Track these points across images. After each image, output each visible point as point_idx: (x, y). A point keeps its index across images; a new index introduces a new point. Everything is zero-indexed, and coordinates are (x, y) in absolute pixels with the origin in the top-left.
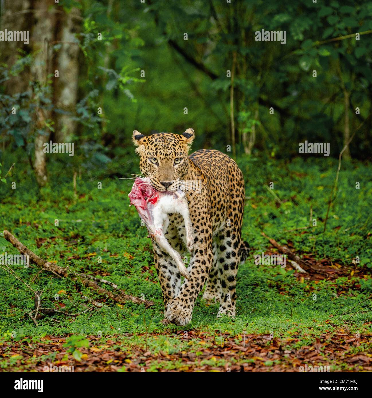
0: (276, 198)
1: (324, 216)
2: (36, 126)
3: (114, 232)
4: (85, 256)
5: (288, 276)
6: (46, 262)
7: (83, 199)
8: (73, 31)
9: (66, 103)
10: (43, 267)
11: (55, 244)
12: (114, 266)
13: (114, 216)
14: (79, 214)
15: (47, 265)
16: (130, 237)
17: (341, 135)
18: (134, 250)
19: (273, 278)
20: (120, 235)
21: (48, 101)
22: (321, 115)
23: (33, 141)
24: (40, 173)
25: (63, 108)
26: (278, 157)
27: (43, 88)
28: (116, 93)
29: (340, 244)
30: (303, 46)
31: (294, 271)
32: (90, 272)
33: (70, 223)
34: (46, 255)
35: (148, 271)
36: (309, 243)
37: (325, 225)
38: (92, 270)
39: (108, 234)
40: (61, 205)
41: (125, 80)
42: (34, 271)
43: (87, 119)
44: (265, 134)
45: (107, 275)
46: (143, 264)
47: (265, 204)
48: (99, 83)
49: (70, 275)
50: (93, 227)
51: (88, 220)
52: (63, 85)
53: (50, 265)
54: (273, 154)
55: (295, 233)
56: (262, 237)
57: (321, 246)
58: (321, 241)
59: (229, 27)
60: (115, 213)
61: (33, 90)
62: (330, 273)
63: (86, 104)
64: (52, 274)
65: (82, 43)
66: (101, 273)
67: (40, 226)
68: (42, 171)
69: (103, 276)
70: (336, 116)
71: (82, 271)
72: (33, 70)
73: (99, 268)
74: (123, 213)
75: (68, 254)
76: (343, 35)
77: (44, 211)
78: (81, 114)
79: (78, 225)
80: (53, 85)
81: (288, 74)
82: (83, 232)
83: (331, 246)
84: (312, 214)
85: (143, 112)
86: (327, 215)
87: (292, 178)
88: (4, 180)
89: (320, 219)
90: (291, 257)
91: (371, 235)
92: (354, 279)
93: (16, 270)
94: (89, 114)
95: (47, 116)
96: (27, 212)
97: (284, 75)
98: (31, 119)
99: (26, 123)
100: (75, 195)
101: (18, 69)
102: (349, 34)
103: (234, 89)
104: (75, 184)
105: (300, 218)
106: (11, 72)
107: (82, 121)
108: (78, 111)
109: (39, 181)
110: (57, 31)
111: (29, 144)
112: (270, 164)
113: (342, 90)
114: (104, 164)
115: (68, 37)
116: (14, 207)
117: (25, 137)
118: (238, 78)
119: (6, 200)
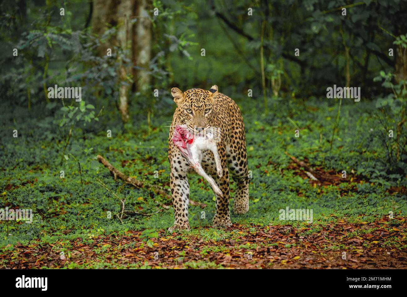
1: (330, 139)
2: (120, 79)
5: (304, 183)
6: (128, 177)
7: (155, 131)
8: (146, 8)
9: (143, 61)
10: (126, 181)
11: (135, 164)
14: (152, 142)
15: (129, 179)
21: (128, 60)
22: (330, 65)
23: (118, 90)
24: (124, 113)
25: (141, 65)
26: (297, 96)
27: (125, 51)
29: (343, 158)
31: (309, 179)
32: (160, 184)
33: (146, 149)
34: (128, 172)
35: (202, 182)
36: (320, 158)
37: (331, 145)
38: (162, 183)
40: (139, 136)
41: (183, 43)
42: (120, 184)
43: (157, 73)
44: (289, 81)
47: (288, 131)
49: (146, 186)
50: (162, 152)
51: (158, 146)
52: (140, 48)
53: (132, 180)
54: (293, 95)
55: (310, 151)
56: (285, 155)
57: (329, 160)
58: (329, 157)
59: (260, 2)
61: (117, 53)
62: (336, 180)
63: (156, 61)
64: (133, 186)
65: (152, 17)
67: (124, 152)
68: (125, 111)
70: (340, 66)
71: (155, 183)
72: (118, 38)
73: (167, 181)
75: (145, 171)
76: (343, 6)
77: (127, 141)
78: (153, 69)
79: (151, 150)
80: (132, 49)
81: (306, 35)
82: (155, 155)
83: (336, 161)
84: (322, 138)
86: (333, 138)
87: (308, 112)
88: (97, 119)
89: (328, 141)
90: (307, 169)
91: (365, 152)
92: (353, 184)
93: (107, 183)
94: (159, 69)
95: (127, 71)
96: (114, 141)
97: (301, 36)
98: (116, 74)
99: (113, 77)
100: (150, 128)
101: (106, 38)
102: (347, 5)
103: (264, 48)
104: (149, 120)
105: (314, 141)
106: (101, 40)
107: (154, 74)
108: (150, 67)
109: (123, 119)
110: (135, 9)
111: (115, 92)
112: (291, 102)
113: (344, 46)
114: (170, 105)
115: (143, 13)
116: (105, 138)
117: (112, 87)
118: (267, 40)
119: (100, 133)
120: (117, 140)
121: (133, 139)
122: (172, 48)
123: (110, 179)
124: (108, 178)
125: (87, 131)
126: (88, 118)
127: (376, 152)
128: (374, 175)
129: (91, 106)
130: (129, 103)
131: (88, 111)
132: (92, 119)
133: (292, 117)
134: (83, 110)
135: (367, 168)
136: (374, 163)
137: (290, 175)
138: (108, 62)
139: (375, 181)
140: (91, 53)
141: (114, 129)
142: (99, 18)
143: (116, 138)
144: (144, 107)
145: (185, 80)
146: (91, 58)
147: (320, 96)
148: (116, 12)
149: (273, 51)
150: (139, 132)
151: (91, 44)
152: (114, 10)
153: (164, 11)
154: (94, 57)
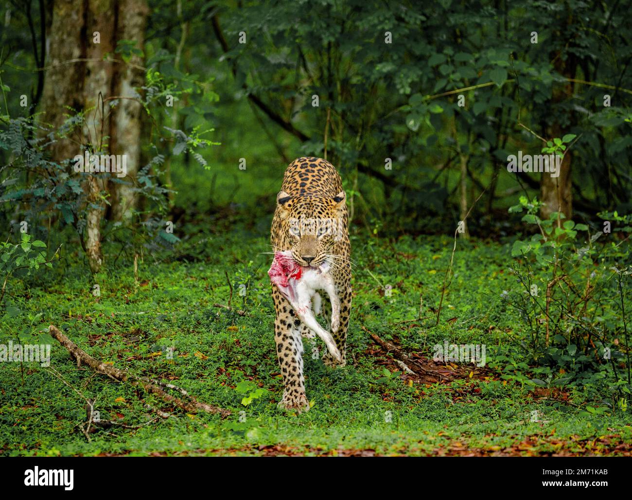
0: (380, 284)
1: (436, 305)
2: (89, 199)
3: (183, 326)
4: (149, 355)
5: (394, 379)
6: (101, 363)
7: (145, 287)
8: (133, 84)
10: (97, 370)
11: (111, 342)
12: (183, 368)
13: (183, 307)
14: (141, 305)
15: (102, 367)
16: (203, 333)
17: (457, 207)
18: (207, 348)
19: (375, 382)
20: (191, 330)
22: (433, 184)
23: (85, 217)
24: (94, 256)
26: (381, 235)
27: (97, 153)
28: (187, 159)
29: (457, 339)
30: (411, 101)
31: (401, 373)
32: (154, 376)
33: (130, 316)
34: (100, 355)
35: (224, 374)
36: (419, 338)
37: (438, 317)
38: (157, 373)
39: (176, 329)
40: (118, 295)
41: (196, 142)
42: (86, 374)
43: (150, 190)
44: (366, 208)
45: (174, 379)
46: (218, 365)
47: (366, 292)
48: (165, 147)
49: (129, 379)
50: (157, 321)
51: (151, 312)
53: (106, 367)
54: (375, 232)
55: (402, 326)
56: (362, 332)
57: (434, 341)
58: (433, 336)
59: (321, 78)
60: (184, 303)
62: (445, 375)
63: (149, 172)
64: (108, 377)
65: (144, 98)
66: (167, 376)
67: (94, 320)
68: (96, 253)
69: (169, 380)
70: (451, 185)
71: (144, 374)
72: (85, 131)
73: (165, 370)
74: (194, 303)
75: (128, 353)
76: (459, 88)
77: (99, 303)
78: (144, 184)
79: (139, 318)
80: (109, 148)
81: (393, 134)
82: (145, 326)
84: (422, 304)
85: (219, 182)
86: (440, 305)
87: (399, 261)
88: (50, 265)
89: (433, 309)
90: (397, 356)
91: (493, 328)
92: (472, 381)
93: (64, 373)
94: (153, 183)
95: (102, 187)
96: (77, 303)
97: (389, 136)
98: (82, 191)
99: (77, 195)
100: (136, 282)
101: (66, 130)
102: (465, 87)
103: (328, 153)
104: (136, 269)
105: (408, 309)
106: (58, 134)
107: (144, 193)
108: (139, 180)
109: (92, 265)
110: (114, 84)
111: (80, 220)
112: (372, 243)
113: (458, 154)
114: (172, 244)
115: (127, 91)
116: (62, 296)
117: (75, 212)
118: (333, 140)
119: (53, 288)
120: (81, 301)
121: (109, 299)
122: (178, 151)
123: (70, 366)
124: (66, 364)
125: (32, 284)
126: (34, 264)
127: (510, 329)
128: (508, 367)
129: (39, 244)
130: (102, 240)
131: (36, 251)
132: (42, 265)
133: (372, 268)
134: (27, 249)
135: (496, 356)
136: (508, 347)
137: (370, 364)
138: (68, 170)
139: (510, 377)
140: (40, 155)
141: (77, 282)
142: (53, 99)
143: (81, 298)
144: (127, 247)
145: (195, 204)
146: (41, 162)
147: (418, 235)
148: (82, 89)
149: (344, 158)
150: (119, 287)
151: (41, 140)
152: (80, 85)
153: (165, 89)
154: (45, 162)
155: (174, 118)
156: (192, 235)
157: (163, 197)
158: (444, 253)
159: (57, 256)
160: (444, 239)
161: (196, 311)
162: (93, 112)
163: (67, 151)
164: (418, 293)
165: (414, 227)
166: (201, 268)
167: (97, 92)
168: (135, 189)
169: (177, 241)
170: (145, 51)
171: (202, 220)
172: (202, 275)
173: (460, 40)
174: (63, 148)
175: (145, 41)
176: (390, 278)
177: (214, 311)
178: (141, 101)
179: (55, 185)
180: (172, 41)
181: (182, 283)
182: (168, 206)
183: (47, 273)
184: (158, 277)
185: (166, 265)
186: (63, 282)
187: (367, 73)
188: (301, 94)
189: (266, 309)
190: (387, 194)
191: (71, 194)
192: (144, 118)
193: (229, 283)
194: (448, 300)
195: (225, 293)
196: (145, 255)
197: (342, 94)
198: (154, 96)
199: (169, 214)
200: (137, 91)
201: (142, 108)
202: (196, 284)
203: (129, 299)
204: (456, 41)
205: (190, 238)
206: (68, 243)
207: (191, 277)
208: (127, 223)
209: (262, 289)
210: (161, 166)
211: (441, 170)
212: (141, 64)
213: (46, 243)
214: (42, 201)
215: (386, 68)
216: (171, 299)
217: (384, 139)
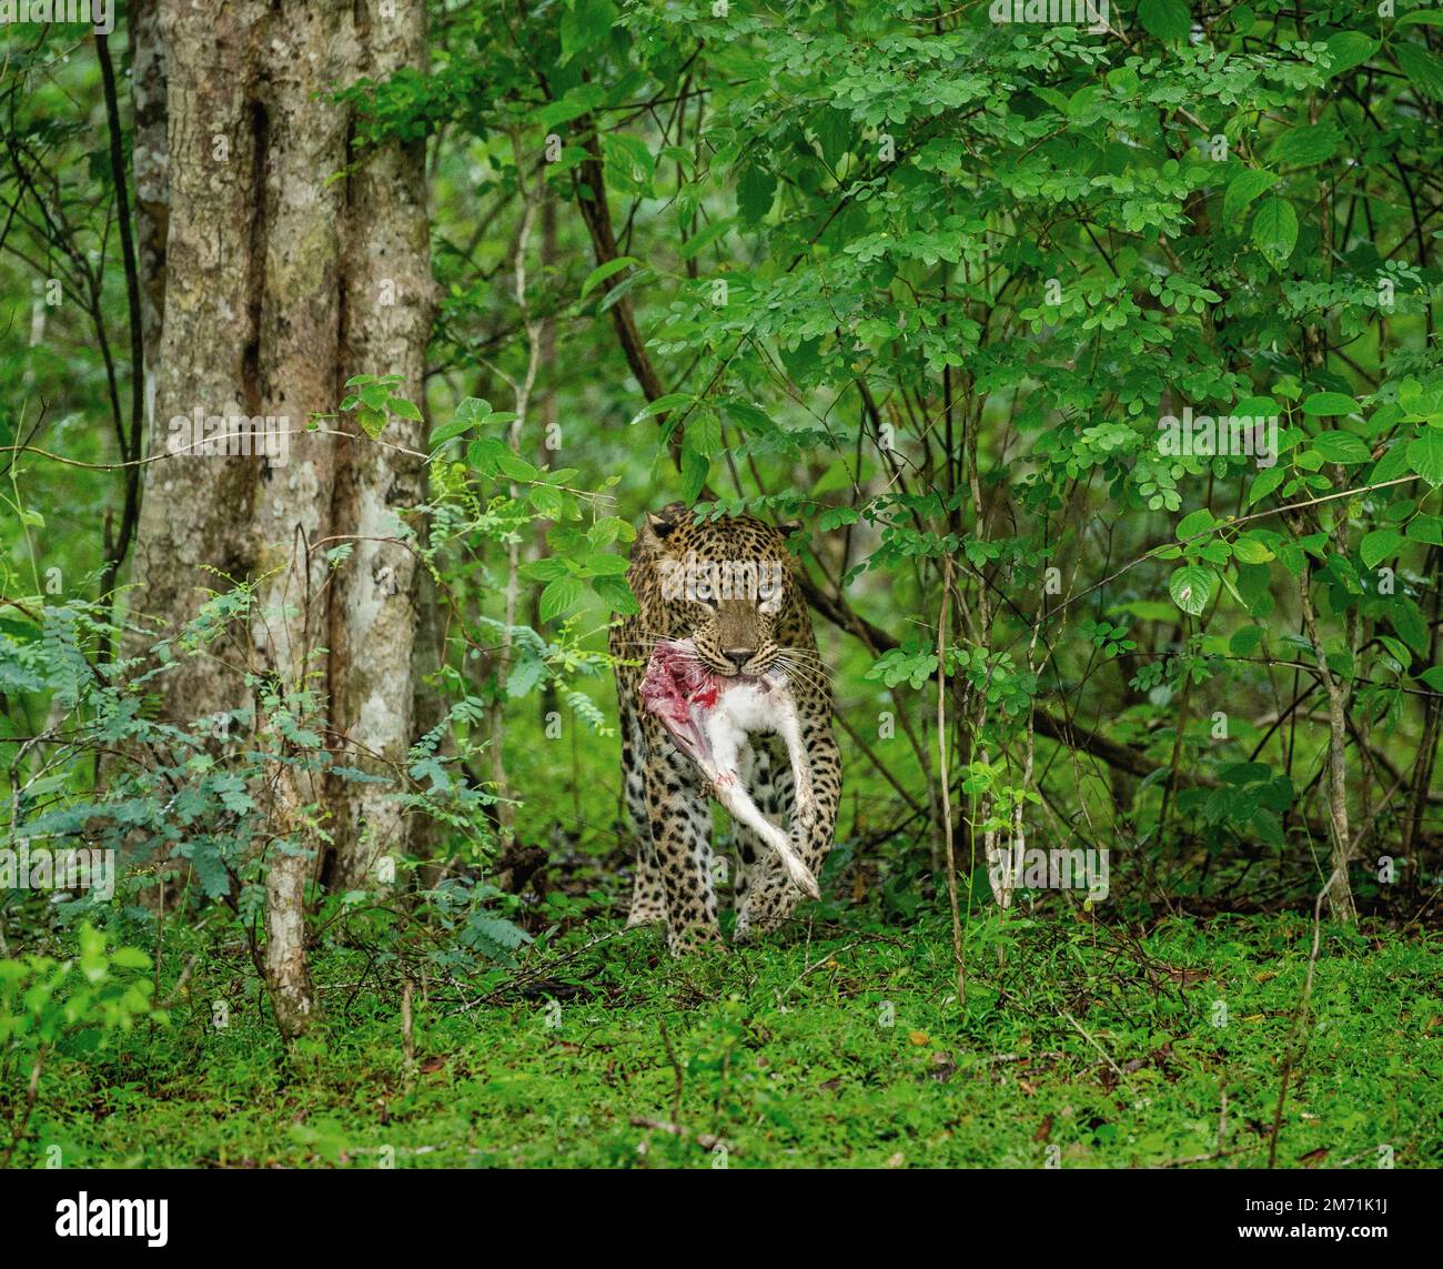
0: (1104, 1054)
1: (1267, 1116)
2: (271, 828)
7: (435, 1076)
8: (392, 498)
9: (375, 745)
13: (542, 1130)
14: (422, 1127)
17: (1321, 834)
21: (309, 739)
22: (1250, 768)
23: (261, 880)
24: (290, 990)
25: (367, 761)
27: (291, 696)
28: (549, 704)
30: (1182, 532)
37: (1272, 1147)
40: (360, 1098)
41: (571, 660)
43: (447, 802)
47: (1066, 1078)
48: (488, 670)
51: (453, 1147)
52: (363, 685)
54: (1088, 905)
59: (926, 469)
60: (546, 1120)
61: (259, 704)
63: (440, 746)
65: (423, 539)
68: (294, 981)
70: (1306, 767)
72: (259, 634)
74: (574, 1120)
76: (1318, 493)
77: (304, 1121)
78: (426, 782)
80: (328, 684)
81: (1136, 627)
84: (1225, 1110)
86: (1278, 1112)
87: (1157, 988)
88: (162, 1017)
89: (1256, 1126)
94: (453, 781)
95: (307, 792)
96: (243, 1124)
97: (1123, 630)
98: (252, 805)
99: (238, 817)
100: (409, 1062)
101: (205, 633)
102: (1337, 487)
103: (949, 682)
104: (408, 1024)
105: (1188, 1125)
106: (183, 645)
107: (429, 807)
108: (413, 771)
109: (283, 1016)
110: (339, 499)
111: (248, 888)
112: (1078, 938)
113: (1320, 681)
114: (510, 950)
115: (377, 519)
116: (199, 1107)
117: (233, 865)
118: (965, 647)
119: (171, 1085)
120: (252, 1119)
121: (335, 1111)
122: (521, 684)
125: (113, 1075)
126: (118, 1014)
129: (133, 957)
130: (312, 943)
131: (122, 978)
132: (139, 1018)
133: (1081, 1012)
134: (96, 973)
138: (213, 747)
140: (133, 704)
141: (241, 1065)
142: (168, 545)
143: (252, 1110)
144: (381, 961)
145: (573, 837)
146: (134, 726)
147: (1212, 915)
148: (249, 517)
149: (994, 697)
150: (360, 1079)
151: (134, 662)
152: (244, 506)
153: (483, 511)
154: (147, 725)
155: (511, 593)
156: (567, 924)
157: (481, 818)
158: (1286, 965)
159: (184, 992)
160: (1286, 922)
161: (582, 1142)
162: (279, 581)
163: (210, 694)
164: (1215, 1079)
165: (1201, 889)
166: (593, 1020)
167: (292, 525)
168: (402, 797)
169: (524, 943)
170: (424, 405)
171: (596, 882)
172: (597, 1037)
173: (1319, 358)
174: (196, 685)
175: (426, 377)
176: (1134, 1037)
177: (630, 1140)
178: (416, 547)
179: (175, 791)
180: (503, 377)
181: (540, 1063)
182: (498, 844)
183: (156, 1042)
184: (472, 1047)
185: (496, 1012)
186: (202, 1066)
187: (1055, 454)
188: (869, 516)
189: (780, 1131)
190: (1121, 799)
191: (223, 814)
192: (427, 595)
193: (671, 1060)
194: (1299, 1098)
195: (662, 1088)
196: (433, 984)
197: (984, 515)
198: (453, 531)
199: (502, 866)
200: (404, 516)
201: (420, 566)
202: (579, 1063)
203: (389, 1110)
204: (1309, 360)
205: (561, 932)
206: (215, 954)
207: (566, 1044)
208: (381, 894)
209: (768, 1075)
210: (476, 730)
211: (1275, 726)
212: (415, 442)
213: (153, 957)
214: (140, 837)
215: (1111, 438)
216: (509, 1110)
217: (1107, 642)
